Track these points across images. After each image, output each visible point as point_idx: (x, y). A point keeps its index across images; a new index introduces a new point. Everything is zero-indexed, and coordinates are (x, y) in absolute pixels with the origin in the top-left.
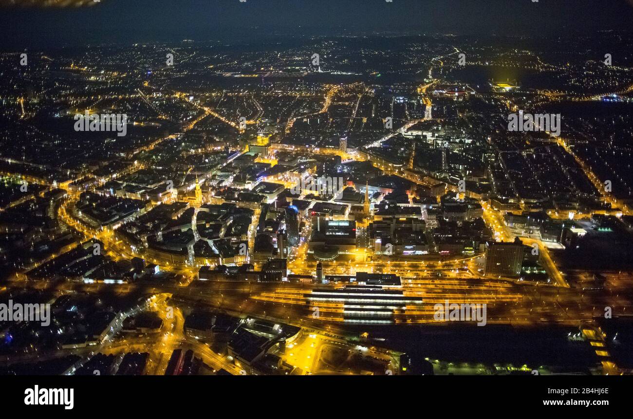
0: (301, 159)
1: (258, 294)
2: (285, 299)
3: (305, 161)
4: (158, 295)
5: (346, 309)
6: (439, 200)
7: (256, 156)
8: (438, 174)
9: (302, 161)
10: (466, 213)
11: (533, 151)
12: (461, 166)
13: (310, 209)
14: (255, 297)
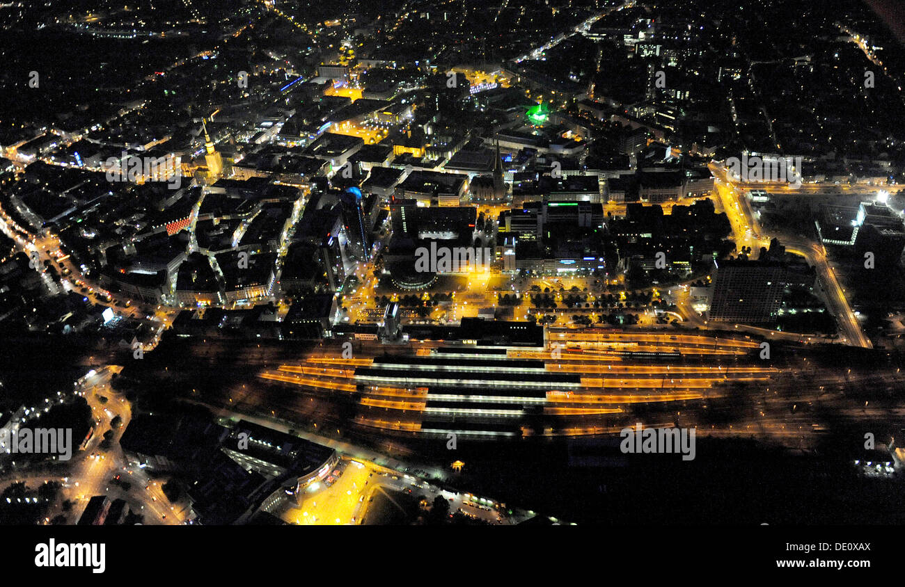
0: (405, 86)
1: (273, 367)
2: (320, 378)
3: (411, 89)
4: (100, 370)
5: (431, 404)
6: (633, 161)
7: (329, 83)
8: (636, 110)
9: (406, 90)
10: (681, 187)
11: (809, 59)
12: (679, 93)
13: (399, 186)
14: (267, 375)
